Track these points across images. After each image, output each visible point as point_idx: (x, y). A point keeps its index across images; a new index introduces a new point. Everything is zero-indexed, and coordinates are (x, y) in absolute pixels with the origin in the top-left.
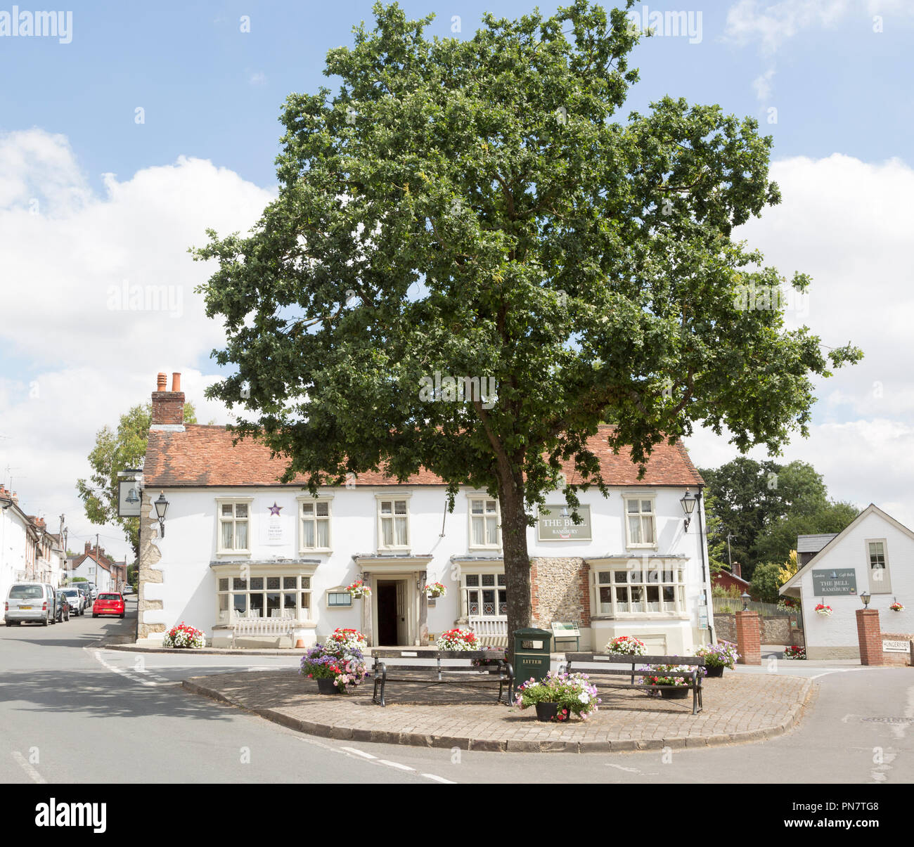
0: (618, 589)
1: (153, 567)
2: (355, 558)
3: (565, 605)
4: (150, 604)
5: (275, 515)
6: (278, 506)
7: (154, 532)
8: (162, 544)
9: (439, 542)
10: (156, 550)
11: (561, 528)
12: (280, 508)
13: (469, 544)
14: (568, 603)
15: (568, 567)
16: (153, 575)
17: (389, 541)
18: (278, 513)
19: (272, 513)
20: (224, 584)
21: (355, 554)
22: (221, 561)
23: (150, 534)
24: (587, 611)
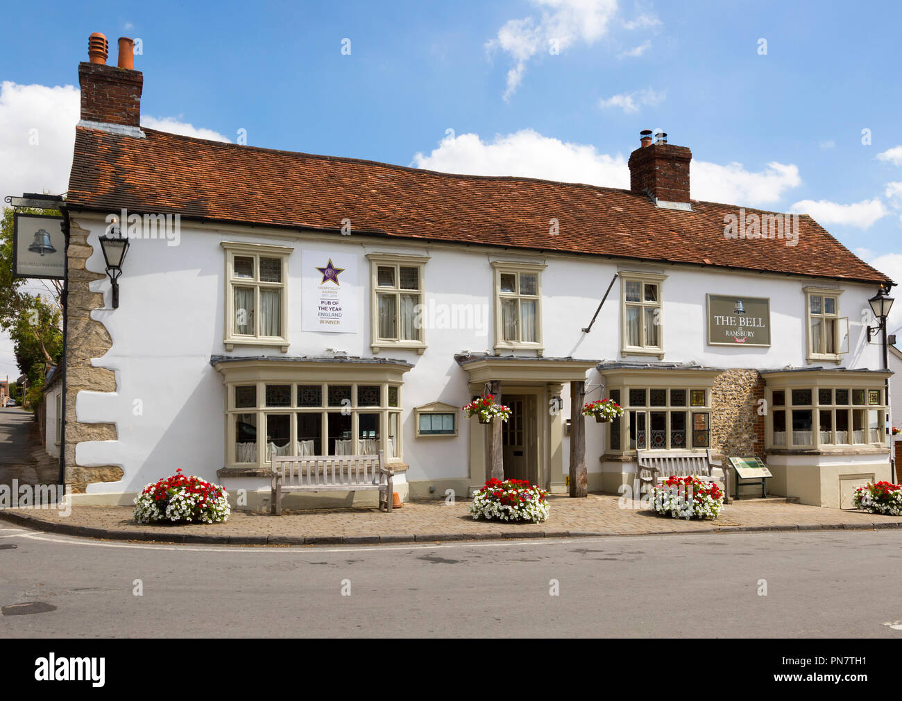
0: (821, 412)
1: (95, 361)
2: (460, 359)
3: (736, 434)
4: (90, 430)
5: (330, 283)
6: (336, 266)
7: (97, 298)
8: (114, 320)
9: (582, 339)
10: (101, 331)
11: (735, 329)
12: (338, 271)
13: (622, 345)
14: (740, 430)
15: (741, 382)
16: (96, 377)
17: (512, 335)
18: (335, 280)
19: (325, 279)
20: (246, 396)
21: (459, 352)
22: (233, 355)
23: (89, 301)
24: (762, 441)
